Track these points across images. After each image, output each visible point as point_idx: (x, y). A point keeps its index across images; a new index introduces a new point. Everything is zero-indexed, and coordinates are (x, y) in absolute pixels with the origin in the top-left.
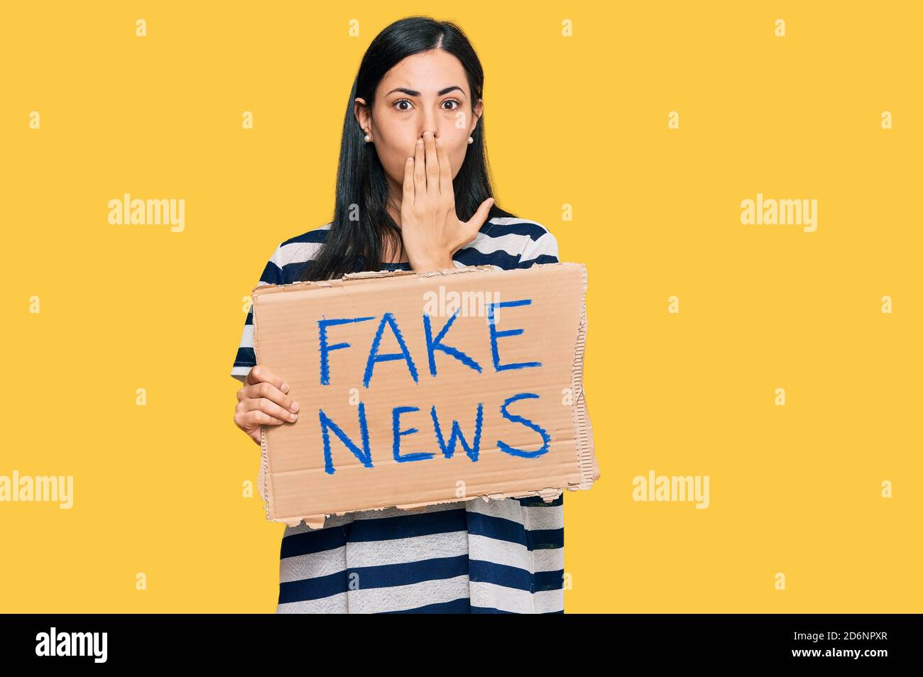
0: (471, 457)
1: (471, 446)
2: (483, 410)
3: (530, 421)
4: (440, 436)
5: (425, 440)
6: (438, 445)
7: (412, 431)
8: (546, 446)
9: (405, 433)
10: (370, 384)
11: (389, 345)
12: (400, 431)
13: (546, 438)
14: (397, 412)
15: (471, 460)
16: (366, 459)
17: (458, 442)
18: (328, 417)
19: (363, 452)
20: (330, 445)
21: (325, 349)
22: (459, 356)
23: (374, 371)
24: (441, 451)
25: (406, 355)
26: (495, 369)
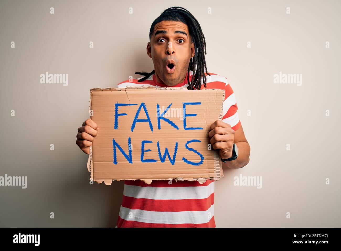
1: (172, 159)
2: (178, 145)
3: (196, 151)
4: (160, 153)
5: (154, 155)
6: (159, 157)
7: (149, 150)
8: (202, 161)
9: (146, 151)
10: (134, 130)
11: (142, 115)
12: (144, 150)
13: (202, 158)
14: (143, 142)
15: (171, 164)
16: (130, 160)
17: (167, 156)
18: (116, 142)
19: (129, 157)
20: (116, 153)
21: (117, 115)
22: (170, 122)
23: (136, 126)
24: (160, 159)
25: (149, 120)
26: (184, 129)
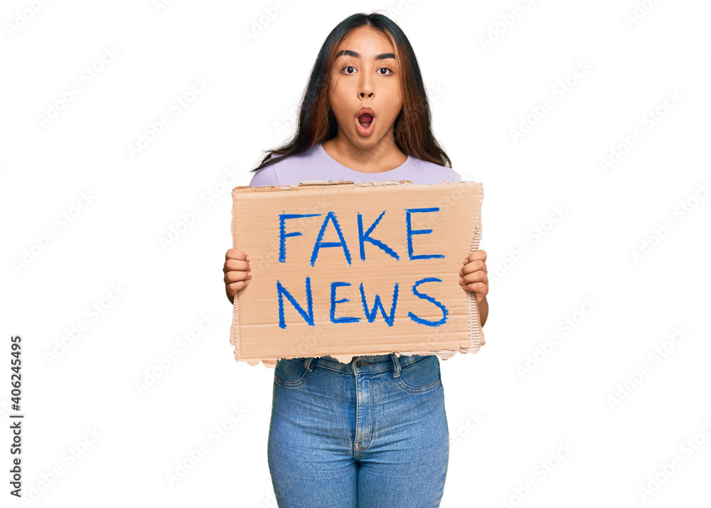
0: (388, 323)
1: (389, 315)
2: (399, 289)
3: (434, 299)
4: (365, 305)
5: (353, 308)
6: (364, 312)
7: (344, 300)
8: (445, 318)
9: (339, 302)
10: (315, 263)
11: (331, 235)
12: (336, 300)
13: (445, 312)
14: (334, 286)
15: (387, 325)
16: (310, 320)
17: (379, 311)
18: (283, 286)
19: (308, 314)
20: (284, 307)
21: (283, 236)
22: (383, 247)
23: (319, 254)
24: (365, 316)
25: (343, 244)
26: (409, 258)
